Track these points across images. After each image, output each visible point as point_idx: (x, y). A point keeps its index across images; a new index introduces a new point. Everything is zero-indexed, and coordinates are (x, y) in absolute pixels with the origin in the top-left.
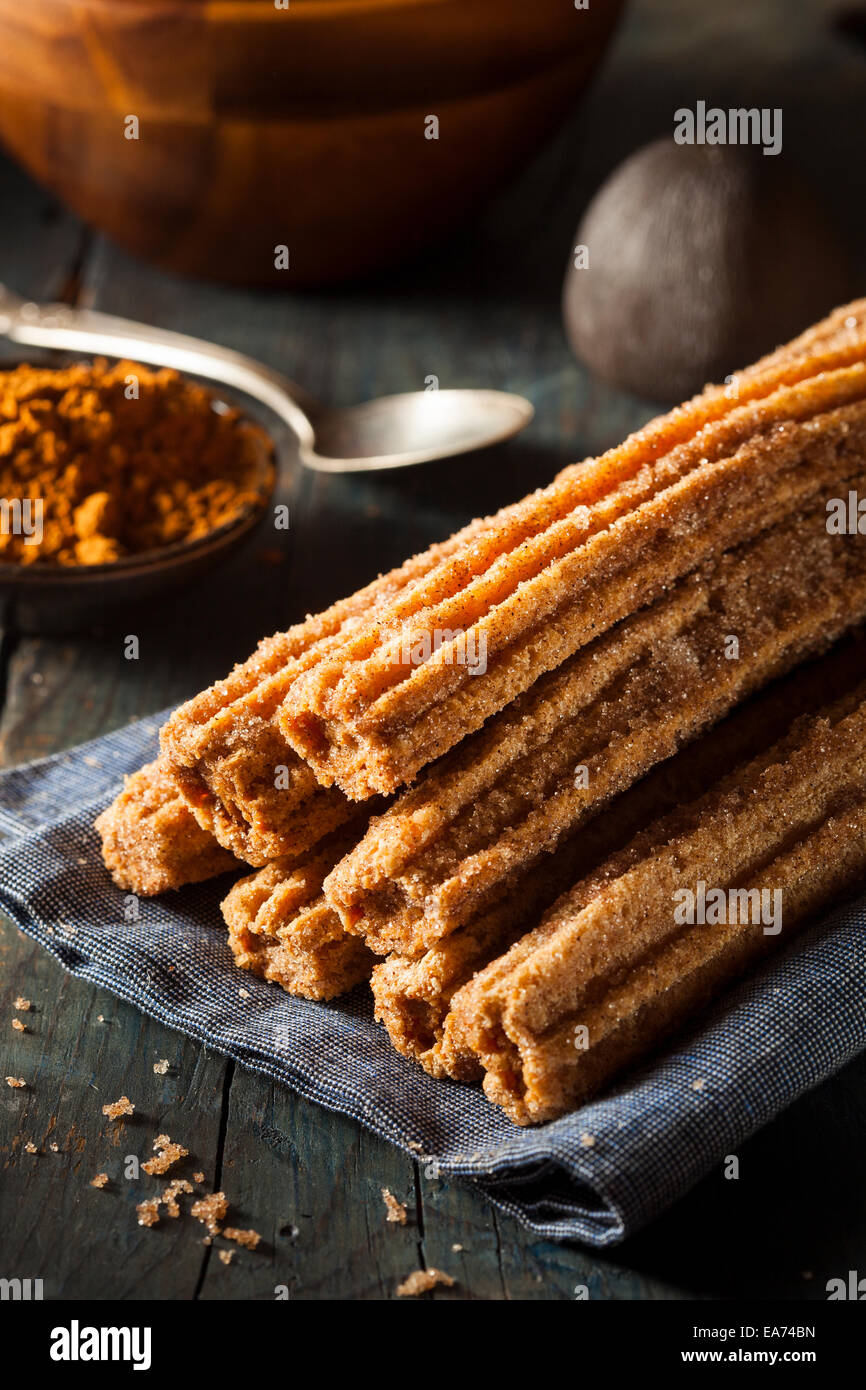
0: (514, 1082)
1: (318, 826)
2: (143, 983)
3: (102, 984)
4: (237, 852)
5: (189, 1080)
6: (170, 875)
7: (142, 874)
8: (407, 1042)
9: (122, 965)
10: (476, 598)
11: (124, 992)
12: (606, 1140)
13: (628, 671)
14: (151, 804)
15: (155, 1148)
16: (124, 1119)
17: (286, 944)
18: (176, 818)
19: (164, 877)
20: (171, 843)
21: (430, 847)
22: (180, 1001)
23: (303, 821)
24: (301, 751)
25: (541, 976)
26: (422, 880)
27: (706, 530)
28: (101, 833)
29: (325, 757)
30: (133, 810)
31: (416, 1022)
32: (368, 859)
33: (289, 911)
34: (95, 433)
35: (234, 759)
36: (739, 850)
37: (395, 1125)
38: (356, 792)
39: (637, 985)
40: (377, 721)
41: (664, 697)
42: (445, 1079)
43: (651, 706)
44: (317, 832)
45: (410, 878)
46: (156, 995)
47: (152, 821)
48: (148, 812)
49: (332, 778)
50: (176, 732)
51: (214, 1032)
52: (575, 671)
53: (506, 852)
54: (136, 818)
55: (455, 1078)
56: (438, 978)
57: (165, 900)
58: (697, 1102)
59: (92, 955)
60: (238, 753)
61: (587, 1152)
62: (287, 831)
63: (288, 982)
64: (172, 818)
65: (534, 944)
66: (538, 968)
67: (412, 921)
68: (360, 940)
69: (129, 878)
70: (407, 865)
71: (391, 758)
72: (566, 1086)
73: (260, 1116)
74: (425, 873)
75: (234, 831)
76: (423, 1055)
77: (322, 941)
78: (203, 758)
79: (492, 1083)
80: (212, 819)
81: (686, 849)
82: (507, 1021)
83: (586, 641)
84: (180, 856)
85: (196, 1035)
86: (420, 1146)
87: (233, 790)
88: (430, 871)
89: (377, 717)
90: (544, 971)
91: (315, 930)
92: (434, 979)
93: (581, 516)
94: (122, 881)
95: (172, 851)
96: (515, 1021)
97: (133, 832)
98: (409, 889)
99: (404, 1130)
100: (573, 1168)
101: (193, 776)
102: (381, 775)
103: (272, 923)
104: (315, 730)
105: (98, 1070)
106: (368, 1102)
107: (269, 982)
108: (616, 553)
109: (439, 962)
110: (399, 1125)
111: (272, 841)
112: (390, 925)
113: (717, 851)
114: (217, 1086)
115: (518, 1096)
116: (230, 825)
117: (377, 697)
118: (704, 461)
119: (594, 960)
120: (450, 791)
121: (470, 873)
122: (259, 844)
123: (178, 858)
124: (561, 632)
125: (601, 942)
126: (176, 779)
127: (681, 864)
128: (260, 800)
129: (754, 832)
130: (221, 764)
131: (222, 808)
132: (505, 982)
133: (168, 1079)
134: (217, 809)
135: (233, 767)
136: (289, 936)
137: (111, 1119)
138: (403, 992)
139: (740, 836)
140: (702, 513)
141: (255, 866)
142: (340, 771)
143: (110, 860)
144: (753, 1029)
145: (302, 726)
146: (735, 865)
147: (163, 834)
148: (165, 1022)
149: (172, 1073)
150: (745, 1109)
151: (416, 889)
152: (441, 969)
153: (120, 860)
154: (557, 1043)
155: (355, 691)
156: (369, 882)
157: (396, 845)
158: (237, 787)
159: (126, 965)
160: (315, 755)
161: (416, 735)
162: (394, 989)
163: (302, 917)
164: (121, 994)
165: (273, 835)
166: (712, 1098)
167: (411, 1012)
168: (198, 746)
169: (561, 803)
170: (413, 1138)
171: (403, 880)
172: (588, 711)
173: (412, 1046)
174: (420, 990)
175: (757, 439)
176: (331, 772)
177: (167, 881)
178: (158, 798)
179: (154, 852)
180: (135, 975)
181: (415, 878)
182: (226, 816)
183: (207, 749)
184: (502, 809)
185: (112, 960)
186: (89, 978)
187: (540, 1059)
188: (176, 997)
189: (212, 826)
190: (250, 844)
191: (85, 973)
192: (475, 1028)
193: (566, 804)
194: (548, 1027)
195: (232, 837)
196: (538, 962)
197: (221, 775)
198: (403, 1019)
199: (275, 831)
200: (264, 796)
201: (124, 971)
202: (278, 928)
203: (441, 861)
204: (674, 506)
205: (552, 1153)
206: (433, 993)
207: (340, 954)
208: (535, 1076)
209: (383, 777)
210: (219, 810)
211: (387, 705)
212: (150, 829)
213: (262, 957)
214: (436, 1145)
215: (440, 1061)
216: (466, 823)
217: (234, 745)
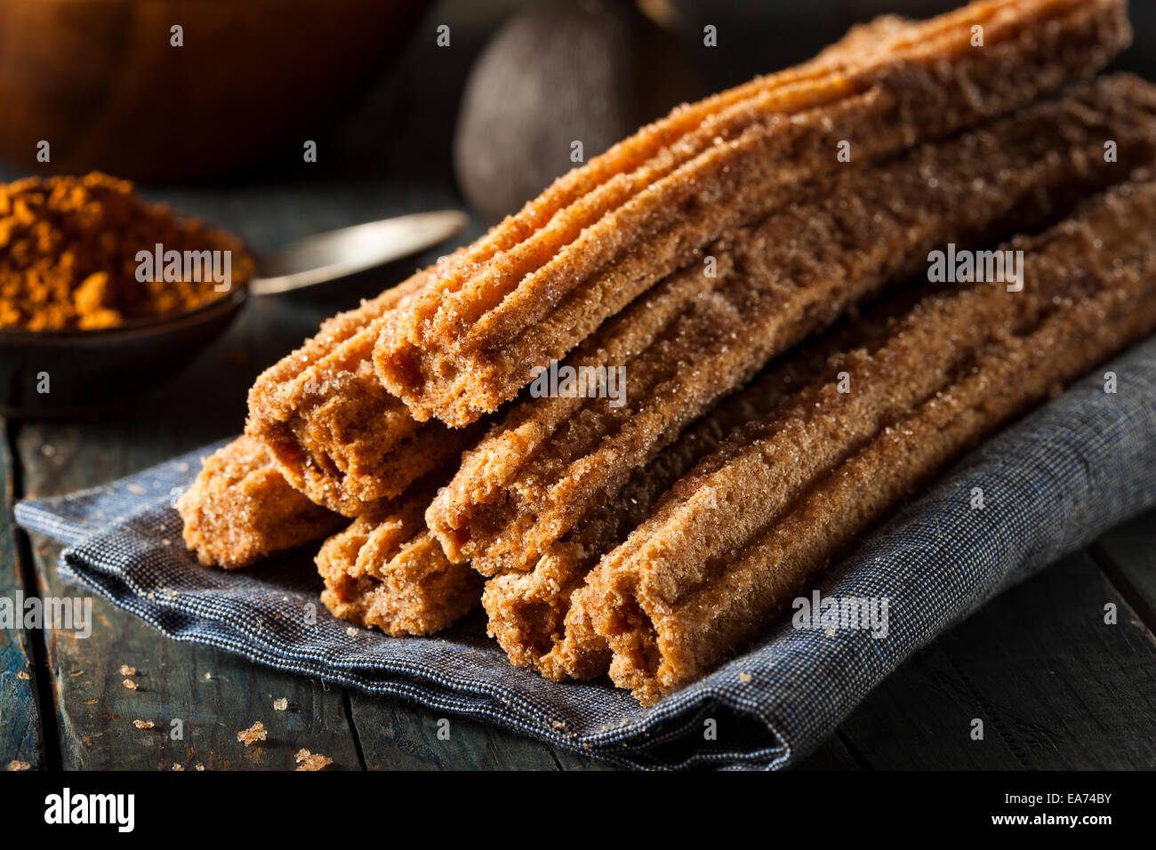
0: (646, 658)
1: (412, 467)
2: (253, 629)
3: (208, 642)
4: (331, 504)
5: (310, 712)
6: (261, 538)
7: (229, 546)
8: (524, 650)
9: (230, 616)
10: (545, 243)
11: (231, 645)
12: (761, 677)
13: (678, 318)
14: (235, 475)
15: (298, 761)
16: (258, 743)
17: (390, 581)
18: (263, 483)
19: (254, 541)
20: (261, 506)
21: (536, 456)
22: (292, 642)
23: (396, 464)
24: (394, 389)
25: (667, 550)
26: (536, 483)
27: (726, 201)
28: (183, 515)
29: (421, 392)
30: (217, 483)
31: (533, 628)
32: (479, 472)
33: (390, 548)
34: (87, 223)
35: (329, 405)
36: (814, 453)
37: (535, 710)
38: (456, 418)
39: (752, 559)
40: (481, 338)
41: (717, 338)
42: (566, 680)
43: (707, 345)
44: (409, 474)
45: (523, 482)
46: (269, 638)
47: (241, 487)
48: (233, 481)
49: (430, 412)
50: (267, 390)
51: (334, 661)
52: (634, 315)
53: (610, 456)
54: (224, 486)
55: (576, 676)
56: (555, 579)
57: (255, 568)
58: (833, 646)
59: (197, 612)
60: (333, 400)
61: (747, 687)
62: (382, 473)
63: (389, 624)
64: (259, 482)
65: (650, 529)
66: (663, 543)
67: (522, 530)
68: (465, 566)
69: (215, 552)
70: (519, 473)
71: (495, 374)
72: (698, 655)
73: (391, 732)
74: (537, 477)
75: (328, 482)
76: (542, 659)
77: (427, 571)
78: (298, 409)
79: (620, 666)
80: (303, 475)
81: (771, 449)
82: (642, 591)
83: (639, 291)
84: (270, 518)
85: (312, 671)
86: (564, 724)
87: (330, 437)
88: (541, 475)
89: (481, 334)
90: (669, 545)
91: (419, 562)
92: (551, 580)
93: (621, 180)
94: (207, 557)
95: (262, 514)
96: (650, 590)
97: (221, 501)
98: (525, 492)
99: (545, 713)
100: (735, 702)
101: (282, 434)
102: (485, 393)
103: (375, 562)
104: (410, 366)
105: (219, 710)
106: (505, 693)
107: (369, 627)
108: (657, 210)
109: (554, 564)
110: (540, 710)
111: (370, 483)
112: (499, 541)
113: (796, 452)
114: (339, 713)
115: (649, 674)
116: (323, 477)
117: (478, 317)
118: (718, 141)
119: (709, 540)
120: (545, 409)
121: (582, 472)
122: (356, 488)
123: (268, 520)
124: (624, 273)
125: (713, 523)
126: (266, 438)
127: (768, 460)
128: (356, 443)
129: (823, 440)
130: (317, 411)
131: (314, 463)
132: (633, 558)
133: (289, 713)
134: (309, 463)
135: (330, 412)
136: (393, 571)
137: (247, 744)
138: (520, 597)
139: (813, 441)
140: (723, 184)
141: (349, 515)
142: (439, 403)
143: (191, 539)
144: (865, 589)
145: (398, 363)
146: (813, 466)
147: (253, 497)
148: (278, 666)
149: (292, 708)
150: (875, 652)
151: (531, 492)
152: (557, 571)
153: (203, 537)
154: (691, 609)
155: (456, 314)
156: (481, 495)
157: (507, 453)
158: (334, 432)
159: (234, 615)
160: (410, 392)
161: (517, 350)
162: (510, 596)
163: (404, 553)
164: (228, 647)
165: (369, 477)
166: (845, 642)
167: (528, 619)
168: (293, 396)
169: (648, 418)
170: (555, 719)
171: (517, 485)
172: (652, 351)
173: (530, 653)
174: (539, 592)
175: (756, 128)
176: (429, 405)
177: (258, 544)
178: (240, 470)
179: (245, 515)
180: (244, 623)
181: (530, 482)
182: (318, 470)
183: (301, 399)
184: (595, 424)
185: (219, 612)
186: (193, 639)
187: (677, 624)
188: (288, 639)
189: (303, 484)
190: (346, 491)
191: (189, 635)
192: (606, 610)
193: (652, 418)
194: (679, 597)
195: (326, 487)
196: (663, 539)
197: (317, 423)
198: (520, 628)
199: (371, 474)
200: (360, 439)
201: (233, 621)
202: (381, 565)
203: (550, 466)
204: (700, 175)
205: (713, 692)
206: (552, 593)
207: (443, 585)
208: (669, 644)
209: (488, 395)
210: (311, 465)
211: (489, 322)
212: (240, 494)
213: (359, 605)
214: (577, 724)
215: (561, 661)
216: (565, 436)
217: (326, 394)
